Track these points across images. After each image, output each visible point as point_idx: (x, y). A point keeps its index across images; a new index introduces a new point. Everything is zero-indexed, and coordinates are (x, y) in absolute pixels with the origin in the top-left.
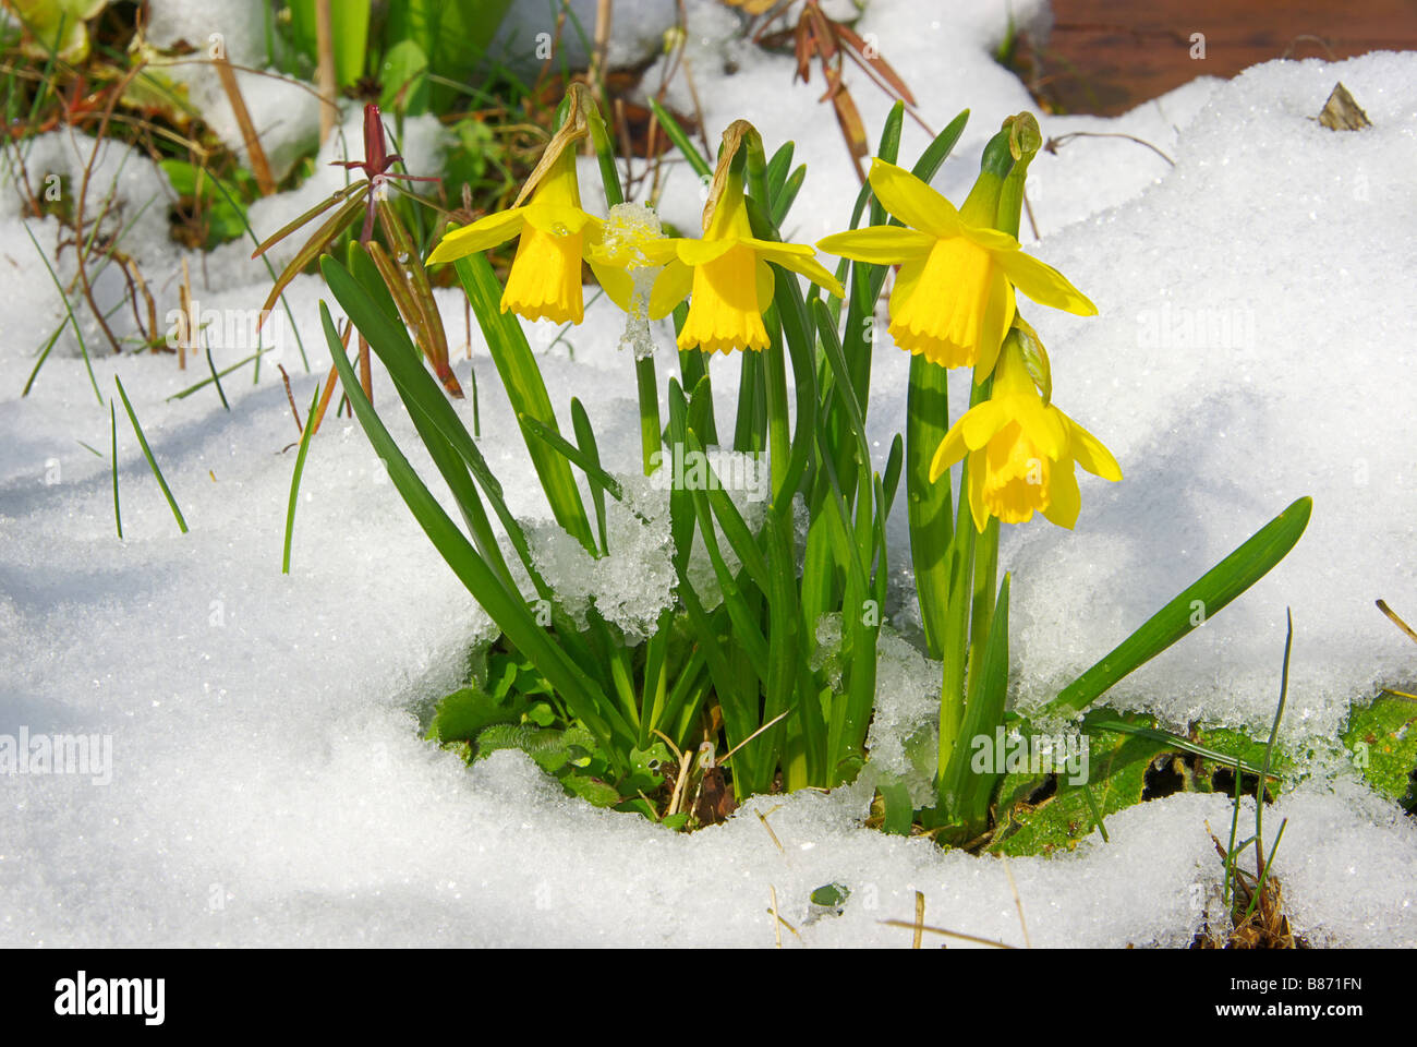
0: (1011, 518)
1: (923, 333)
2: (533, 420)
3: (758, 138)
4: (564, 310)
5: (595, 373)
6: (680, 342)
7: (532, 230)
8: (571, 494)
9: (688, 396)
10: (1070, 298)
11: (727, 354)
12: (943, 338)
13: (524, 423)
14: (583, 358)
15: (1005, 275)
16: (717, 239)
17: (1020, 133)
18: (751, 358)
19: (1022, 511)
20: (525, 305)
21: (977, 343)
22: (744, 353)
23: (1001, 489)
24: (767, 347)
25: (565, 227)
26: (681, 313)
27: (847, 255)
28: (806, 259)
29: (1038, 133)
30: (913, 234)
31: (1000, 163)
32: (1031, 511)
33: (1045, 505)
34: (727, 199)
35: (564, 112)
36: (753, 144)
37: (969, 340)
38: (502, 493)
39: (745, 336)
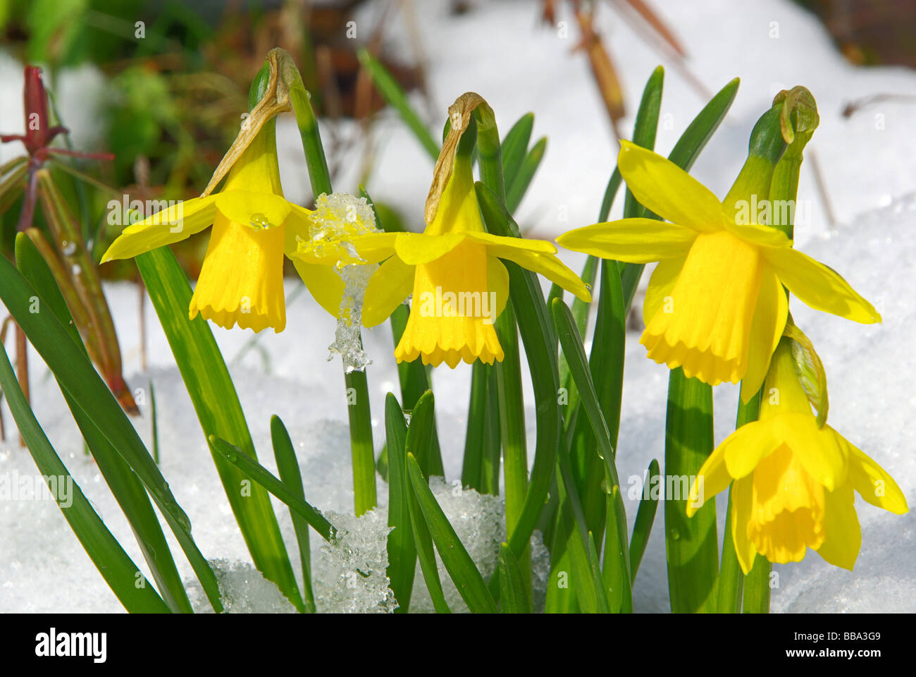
0: (781, 557)
1: (680, 343)
2: (225, 443)
3: (490, 114)
4: (264, 315)
5: (296, 388)
6: (398, 353)
7: (226, 222)
8: (270, 530)
9: (407, 417)
10: (850, 303)
11: (453, 367)
12: (703, 350)
13: (215, 447)
14: (282, 369)
15: (776, 276)
16: (442, 234)
17: (794, 109)
18: (483, 373)
19: (793, 549)
20: (218, 309)
21: (743, 354)
22: (474, 366)
23: (768, 523)
24: (500, 360)
25: (266, 220)
26: (401, 317)
27: (595, 253)
28: (546, 257)
29: (815, 110)
30: (673, 228)
31: (771, 145)
32: (804, 549)
33: (820, 541)
34: (454, 187)
35: (262, 83)
36: (484, 120)
37: (733, 352)
38: (190, 528)
39: (474, 346)
